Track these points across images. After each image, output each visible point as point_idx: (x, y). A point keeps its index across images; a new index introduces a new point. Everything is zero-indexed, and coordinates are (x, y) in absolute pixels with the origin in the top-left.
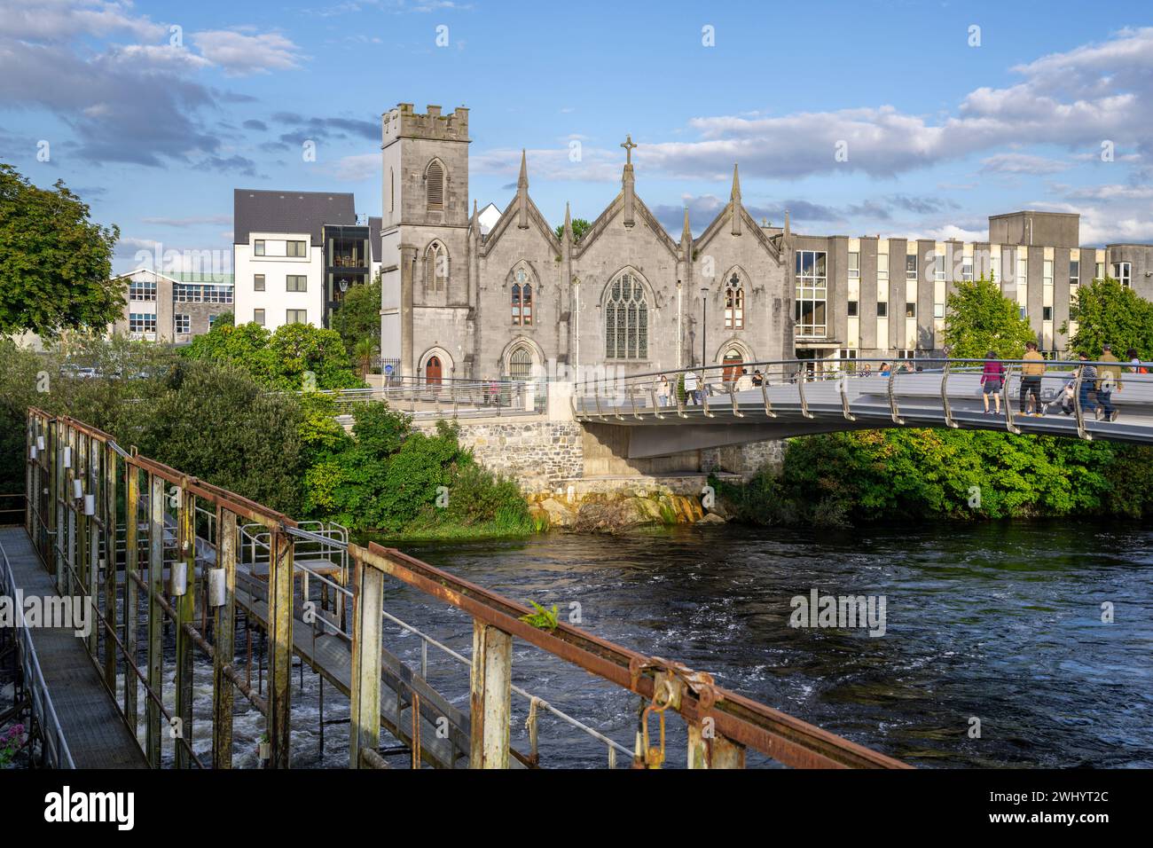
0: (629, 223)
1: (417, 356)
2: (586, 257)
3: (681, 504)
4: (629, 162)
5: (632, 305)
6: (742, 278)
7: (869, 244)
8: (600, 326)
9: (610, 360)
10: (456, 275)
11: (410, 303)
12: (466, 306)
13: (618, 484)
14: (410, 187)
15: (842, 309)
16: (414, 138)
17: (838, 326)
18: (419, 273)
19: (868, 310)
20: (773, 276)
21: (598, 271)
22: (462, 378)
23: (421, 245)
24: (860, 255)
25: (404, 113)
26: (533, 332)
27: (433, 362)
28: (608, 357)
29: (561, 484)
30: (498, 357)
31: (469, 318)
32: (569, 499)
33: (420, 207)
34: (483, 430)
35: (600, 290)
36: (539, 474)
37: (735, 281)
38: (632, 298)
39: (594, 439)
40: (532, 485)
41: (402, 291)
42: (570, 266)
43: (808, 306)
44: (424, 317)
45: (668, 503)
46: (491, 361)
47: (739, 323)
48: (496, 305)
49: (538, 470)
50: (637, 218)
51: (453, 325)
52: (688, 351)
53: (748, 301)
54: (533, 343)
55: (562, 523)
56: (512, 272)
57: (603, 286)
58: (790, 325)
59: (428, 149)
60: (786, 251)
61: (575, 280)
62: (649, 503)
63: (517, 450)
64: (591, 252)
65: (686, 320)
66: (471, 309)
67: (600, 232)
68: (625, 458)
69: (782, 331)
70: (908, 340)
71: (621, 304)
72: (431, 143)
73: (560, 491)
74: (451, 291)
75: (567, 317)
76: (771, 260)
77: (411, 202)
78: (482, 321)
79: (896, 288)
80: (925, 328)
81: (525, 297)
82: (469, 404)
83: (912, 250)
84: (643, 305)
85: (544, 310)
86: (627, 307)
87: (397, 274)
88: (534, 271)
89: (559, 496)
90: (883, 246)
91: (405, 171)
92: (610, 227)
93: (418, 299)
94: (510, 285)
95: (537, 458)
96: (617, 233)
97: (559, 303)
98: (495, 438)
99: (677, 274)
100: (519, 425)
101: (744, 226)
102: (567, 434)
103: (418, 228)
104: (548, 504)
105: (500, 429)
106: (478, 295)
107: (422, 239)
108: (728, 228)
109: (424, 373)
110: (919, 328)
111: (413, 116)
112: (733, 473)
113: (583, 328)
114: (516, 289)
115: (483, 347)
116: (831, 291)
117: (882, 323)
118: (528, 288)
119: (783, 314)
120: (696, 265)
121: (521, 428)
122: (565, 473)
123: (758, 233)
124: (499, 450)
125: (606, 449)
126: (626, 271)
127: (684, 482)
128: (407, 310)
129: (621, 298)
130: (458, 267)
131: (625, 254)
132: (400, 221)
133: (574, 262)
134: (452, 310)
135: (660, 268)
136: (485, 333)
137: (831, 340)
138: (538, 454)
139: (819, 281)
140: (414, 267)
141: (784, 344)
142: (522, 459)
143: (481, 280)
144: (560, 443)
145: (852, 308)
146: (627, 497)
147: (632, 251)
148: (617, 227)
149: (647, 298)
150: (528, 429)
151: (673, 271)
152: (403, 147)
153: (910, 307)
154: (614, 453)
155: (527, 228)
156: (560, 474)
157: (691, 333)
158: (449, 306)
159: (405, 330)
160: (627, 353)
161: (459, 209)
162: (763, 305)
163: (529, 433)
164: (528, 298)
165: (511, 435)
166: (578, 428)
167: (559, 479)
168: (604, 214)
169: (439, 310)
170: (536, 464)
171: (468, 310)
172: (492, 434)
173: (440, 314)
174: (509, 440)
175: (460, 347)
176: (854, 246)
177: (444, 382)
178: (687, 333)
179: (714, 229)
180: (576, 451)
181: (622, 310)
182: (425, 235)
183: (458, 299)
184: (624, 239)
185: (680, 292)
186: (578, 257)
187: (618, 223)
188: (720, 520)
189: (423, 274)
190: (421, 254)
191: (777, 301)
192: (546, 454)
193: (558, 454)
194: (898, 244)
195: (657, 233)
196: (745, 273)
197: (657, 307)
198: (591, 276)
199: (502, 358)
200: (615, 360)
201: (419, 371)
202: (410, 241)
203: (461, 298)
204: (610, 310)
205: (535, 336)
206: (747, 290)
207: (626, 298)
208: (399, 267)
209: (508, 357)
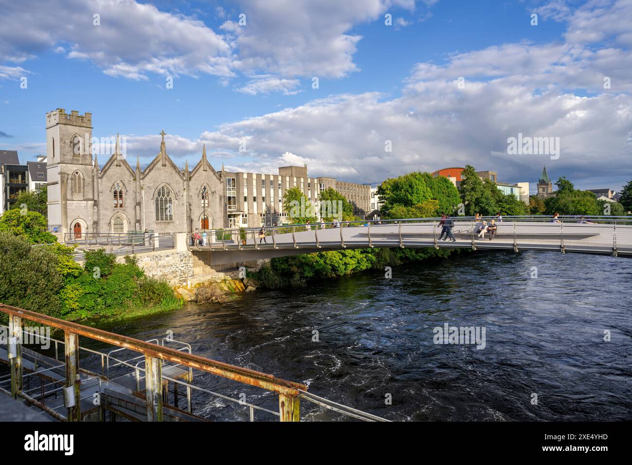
0: (164, 165)
1: (69, 222)
2: (146, 179)
3: (235, 283)
4: (163, 140)
5: (166, 198)
6: (207, 188)
7: (250, 175)
8: (153, 208)
9: (157, 221)
10: (88, 186)
11: (65, 199)
12: (93, 200)
13: (209, 277)
14: (64, 146)
15: (242, 199)
16: (65, 124)
17: (241, 205)
18: (70, 185)
19: (251, 200)
20: (218, 187)
21: (151, 185)
22: (92, 232)
23: (70, 173)
24: (247, 179)
25: (61, 113)
26: (124, 210)
27: (77, 225)
28: (157, 220)
29: (185, 281)
30: (109, 222)
31: (95, 205)
32: (189, 287)
33: (69, 155)
34: (147, 259)
35: (153, 193)
36: (175, 277)
37: (205, 189)
38: (166, 196)
39: (196, 258)
40: (173, 282)
41: (61, 194)
42: (140, 183)
43: (230, 198)
44: (72, 205)
45: (230, 283)
46: (105, 224)
47: (206, 205)
48: (107, 200)
49: (174, 275)
50: (167, 163)
51: (87, 208)
52: (189, 217)
53: (210, 197)
54: (124, 215)
55: (189, 299)
56: (114, 185)
57: (154, 191)
58: (226, 205)
59: (72, 130)
60: (223, 178)
61: (142, 188)
62: (223, 285)
63: (164, 267)
64: (148, 177)
65: (188, 204)
66: (95, 201)
67: (152, 169)
68: (209, 265)
69: (223, 208)
70: (263, 210)
71: (161, 198)
72: (73, 127)
73: (184, 284)
74: (85, 193)
75: (139, 204)
76: (218, 181)
77: (65, 153)
78: (101, 207)
79: (259, 192)
80: (268, 205)
81: (120, 196)
82: (96, 244)
83: (263, 178)
84: (170, 199)
85: (129, 201)
86: (164, 199)
87: (58, 186)
88: (124, 184)
89: (184, 286)
90: (254, 177)
91: (61, 139)
92: (156, 166)
93: (69, 197)
94: (113, 191)
95: (173, 270)
96: (159, 169)
97: (136, 197)
98: (153, 262)
99: (183, 186)
100: (164, 255)
101: (208, 168)
102: (185, 257)
103: (68, 165)
104: (181, 291)
105: (155, 257)
106: (98, 195)
107: (71, 170)
108: (202, 169)
109: (73, 231)
110: (266, 206)
111: (65, 114)
112: (252, 268)
113: (146, 209)
114: (115, 193)
115: (101, 218)
116: (238, 193)
117: (255, 204)
118: (121, 193)
119: (223, 201)
120: (190, 183)
121: (164, 256)
122: (186, 275)
123: (213, 170)
124: (155, 267)
125: (201, 262)
126: (163, 185)
127: (235, 274)
128: (64, 202)
129: (161, 196)
130: (88, 182)
131: (162, 178)
132: (59, 162)
133: (141, 181)
134: (86, 202)
135: (177, 183)
136: (102, 211)
137: (239, 210)
138: (174, 268)
139: (233, 189)
140: (67, 182)
141: (224, 213)
142: (167, 270)
143: (100, 189)
144: (184, 262)
145: (245, 199)
146: (214, 283)
147: (165, 177)
148: (159, 167)
149: (172, 196)
150: (168, 256)
151: (182, 185)
152: (60, 128)
153: (263, 198)
154: (205, 264)
155: (120, 166)
156: (184, 276)
157: (190, 209)
158: (84, 200)
159: (63, 211)
160: (164, 218)
161: (88, 157)
162: (216, 198)
163: (168, 258)
164: (121, 197)
165: (160, 260)
166: (190, 254)
167: (184, 278)
168: (154, 161)
169: (80, 202)
170: (173, 272)
171: (93, 202)
172: (151, 260)
173: (80, 203)
174: (160, 262)
175: (90, 218)
176: (245, 176)
177: (82, 235)
178: (188, 209)
179: (197, 169)
180: (190, 264)
181: (162, 200)
182: (72, 168)
183: (88, 197)
184: (162, 172)
185: (185, 193)
186: (143, 178)
187: (159, 165)
188: (254, 289)
189: (71, 186)
190: (70, 177)
191: (221, 196)
192: (177, 267)
193: (183, 267)
194: (259, 176)
195: (175, 169)
196: (209, 186)
197: (176, 199)
198: (149, 187)
199: (110, 222)
200: (160, 221)
201: (70, 229)
202: (65, 170)
203: (90, 197)
204: (157, 201)
205: (125, 212)
206: (209, 192)
207: (163, 196)
208: (59, 182)
209: (113, 222)
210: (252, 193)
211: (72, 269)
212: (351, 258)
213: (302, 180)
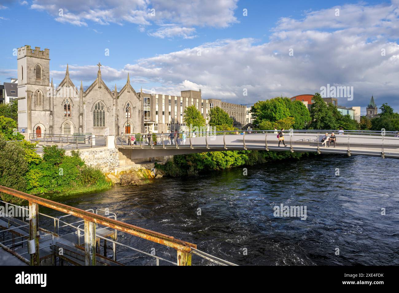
0: (100, 87)
1: (33, 126)
2: (87, 97)
3: (148, 172)
4: (99, 70)
5: (101, 111)
6: (130, 104)
7: (160, 96)
8: (92, 117)
9: (94, 127)
10: (46, 101)
11: (30, 109)
12: (49, 110)
13: (130, 167)
14: (30, 72)
15: (154, 113)
16: (31, 57)
17: (153, 117)
18: (33, 100)
19: (160, 113)
20: (137, 104)
21: (91, 101)
22: (49, 133)
23: (34, 91)
24: (158, 99)
25: (27, 48)
26: (71, 119)
27: (38, 128)
28: (94, 126)
29: (113, 169)
30: (60, 127)
31: (51, 114)
32: (116, 174)
33: (33, 79)
34: (86, 153)
35: (92, 106)
36: (106, 166)
37: (128, 105)
38: (101, 109)
39: (121, 154)
40: (105, 170)
41: (28, 106)
42: (83, 99)
43: (146, 112)
44: (35, 114)
45: (144, 172)
46: (58, 128)
47: (129, 116)
48: (59, 110)
49: (106, 165)
50: (102, 86)
51: (45, 116)
52: (117, 124)
53: (132, 111)
54: (71, 122)
55: (116, 182)
56: (64, 100)
57: (92, 105)
58: (143, 117)
59: (36, 61)
60: (141, 97)
61: (84, 103)
62: (139, 173)
63: (99, 159)
64: (89, 95)
65: (116, 115)
66: (51, 112)
67: (91, 90)
68: (130, 159)
69: (140, 119)
70: (169, 121)
71: (98, 111)
72: (37, 59)
73: (113, 171)
74: (44, 106)
75: (82, 114)
76: (137, 99)
77: (30, 77)
78: (55, 115)
79: (167, 108)
80: (173, 118)
81: (68, 108)
82: (51, 142)
83: (170, 98)
84: (104, 111)
85: (74, 112)
86: (99, 112)
87: (26, 100)
88: (71, 100)
89: (112, 173)
90: (164, 97)
91: (28, 67)
92: (94, 88)
93: (33, 108)
94: (64, 104)
95: (105, 161)
96: (96, 90)
97: (79, 110)
98: (91, 156)
99: (113, 103)
100: (98, 150)
101: (131, 90)
102: (114, 153)
103: (32, 86)
104: (110, 176)
105: (92, 152)
106: (53, 107)
107: (34, 89)
108: (126, 91)
109: (35, 132)
110: (171, 118)
111: (31, 49)
112: (160, 162)
113: (86, 118)
114: (65, 106)
115: (55, 123)
116: (152, 108)
117: (164, 116)
118: (69, 106)
119: (141, 114)
120: (118, 100)
121: (99, 152)
122: (114, 166)
123: (134, 92)
124: (93, 159)
125: (125, 157)
126: (99, 101)
127: (148, 165)
128: (29, 112)
129: (97, 109)
130: (46, 98)
131: (99, 96)
132: (26, 83)
133: (84, 98)
134: (45, 112)
135: (109, 100)
136: (56, 119)
137: (152, 121)
138: (105, 160)
139: (148, 105)
140: (32, 98)
141: (141, 122)
142: (100, 162)
143: (54, 103)
144: (112, 156)
145: (157, 113)
146: (133, 171)
147: (101, 95)
148: (96, 88)
149: (105, 109)
150: (101, 152)
151: (112, 102)
152: (27, 59)
153: (169, 113)
154: (127, 158)
156: (112, 166)
157: (118, 119)
158: (43, 111)
159: (29, 118)
160: (99, 125)
161: (46, 80)
162: (136, 112)
163: (102, 153)
164: (69, 109)
165: (96, 154)
166: (117, 150)
167: (112, 168)
168: (92, 84)
169: (40, 112)
170: (105, 163)
171: (50, 112)
172: (89, 154)
173: (41, 113)
174: (96, 156)
175: (47, 123)
176: (157, 97)
177: (42, 135)
178: (116, 119)
179: (123, 91)
180: (117, 158)
181: (98, 112)
182: (35, 88)
183: (46, 108)
184: (98, 92)
185: (114, 108)
186: (85, 96)
187: (96, 87)
188: (162, 176)
189: (35, 100)
190: (34, 94)
191: (139, 110)
192: (108, 160)
193: (112, 159)
194: (167, 96)
195: (108, 91)
196: (131, 103)
197: (108, 112)
198: (89, 102)
199: (61, 127)
200: (96, 127)
201: (34, 131)
202: (30, 89)
203: (48, 108)
204: (94, 112)
205: (72, 120)
206: (131, 107)
207: (99, 109)
208: (26, 98)
209: (63, 126)
210: (162, 109)
211: (35, 158)
212: (230, 157)
213: (197, 100)
